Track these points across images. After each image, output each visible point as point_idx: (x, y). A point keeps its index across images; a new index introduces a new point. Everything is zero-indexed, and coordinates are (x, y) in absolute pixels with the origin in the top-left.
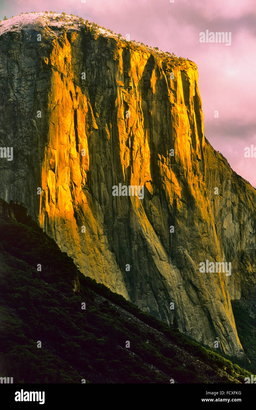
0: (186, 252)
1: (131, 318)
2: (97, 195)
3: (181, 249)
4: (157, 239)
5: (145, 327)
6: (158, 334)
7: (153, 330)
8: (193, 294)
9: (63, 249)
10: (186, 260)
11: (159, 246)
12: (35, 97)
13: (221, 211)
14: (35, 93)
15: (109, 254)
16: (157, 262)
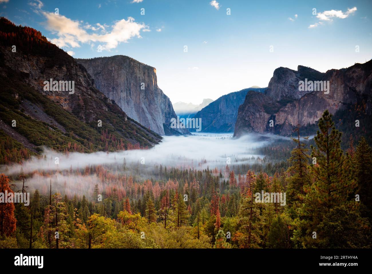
0: (153, 112)
1: (139, 127)
2: (132, 98)
3: (152, 111)
4: (146, 109)
5: (142, 129)
6: (145, 131)
7: (144, 130)
8: (154, 121)
9: (124, 110)
10: (153, 114)
11: (146, 110)
12: (118, 75)
13: (161, 103)
14: (118, 74)
15: (135, 112)
16: (146, 114)
